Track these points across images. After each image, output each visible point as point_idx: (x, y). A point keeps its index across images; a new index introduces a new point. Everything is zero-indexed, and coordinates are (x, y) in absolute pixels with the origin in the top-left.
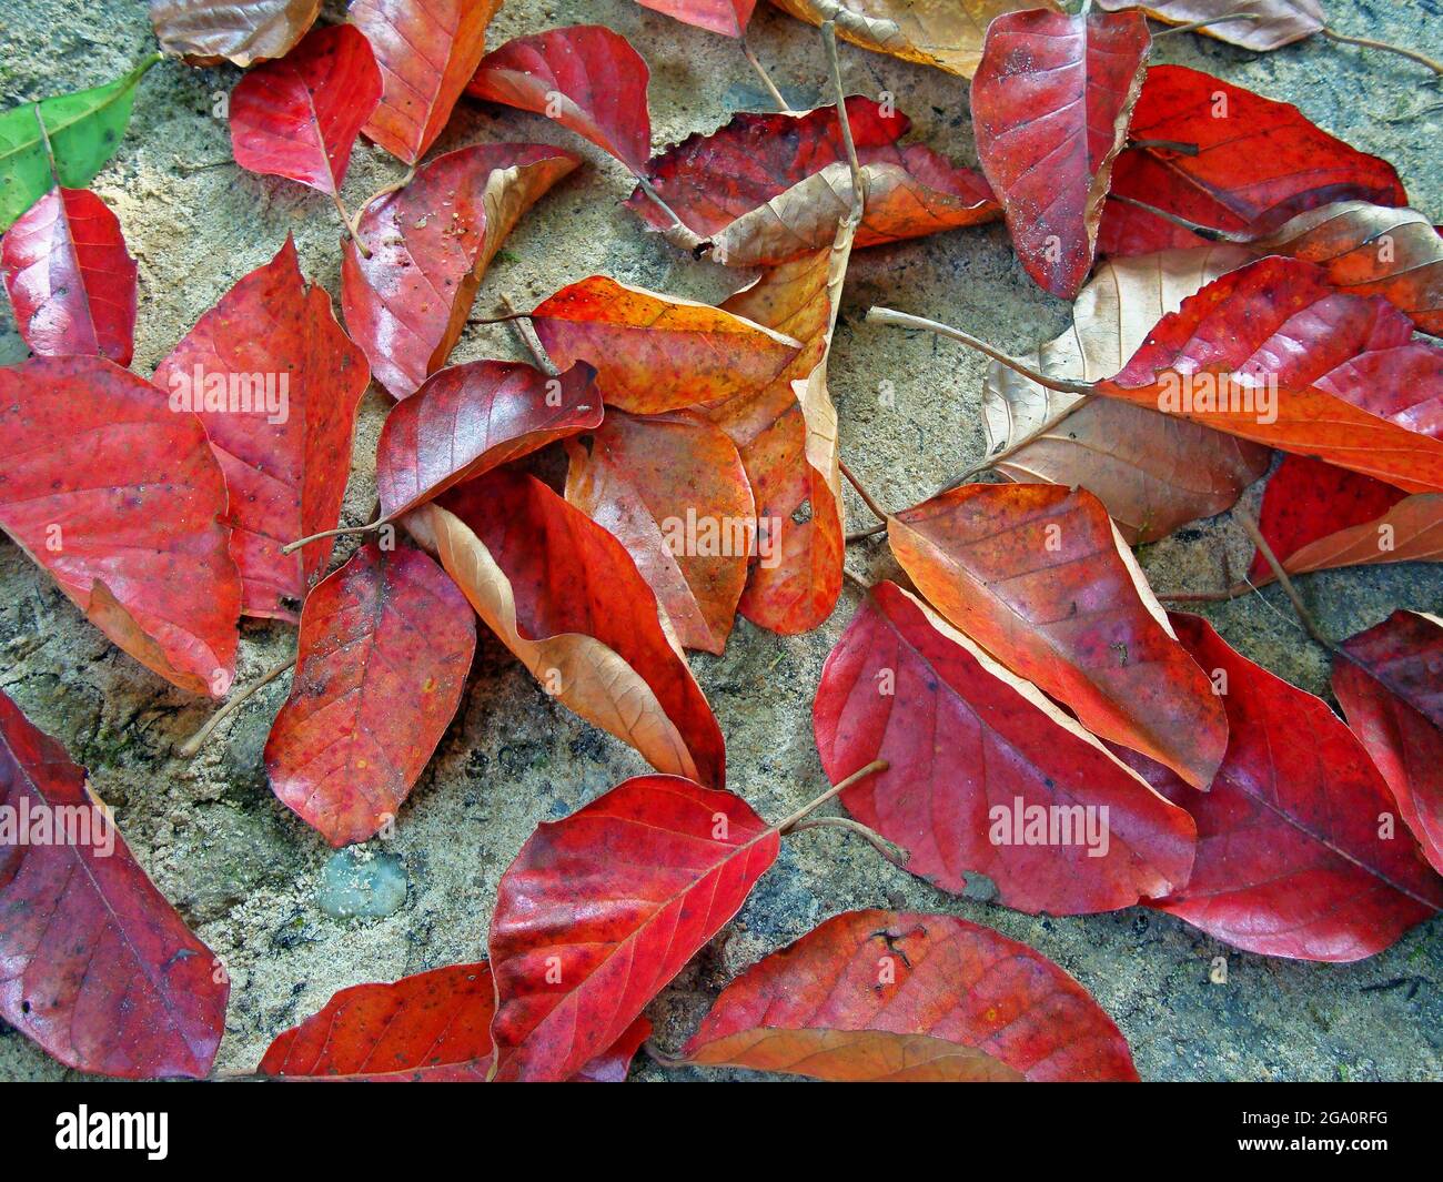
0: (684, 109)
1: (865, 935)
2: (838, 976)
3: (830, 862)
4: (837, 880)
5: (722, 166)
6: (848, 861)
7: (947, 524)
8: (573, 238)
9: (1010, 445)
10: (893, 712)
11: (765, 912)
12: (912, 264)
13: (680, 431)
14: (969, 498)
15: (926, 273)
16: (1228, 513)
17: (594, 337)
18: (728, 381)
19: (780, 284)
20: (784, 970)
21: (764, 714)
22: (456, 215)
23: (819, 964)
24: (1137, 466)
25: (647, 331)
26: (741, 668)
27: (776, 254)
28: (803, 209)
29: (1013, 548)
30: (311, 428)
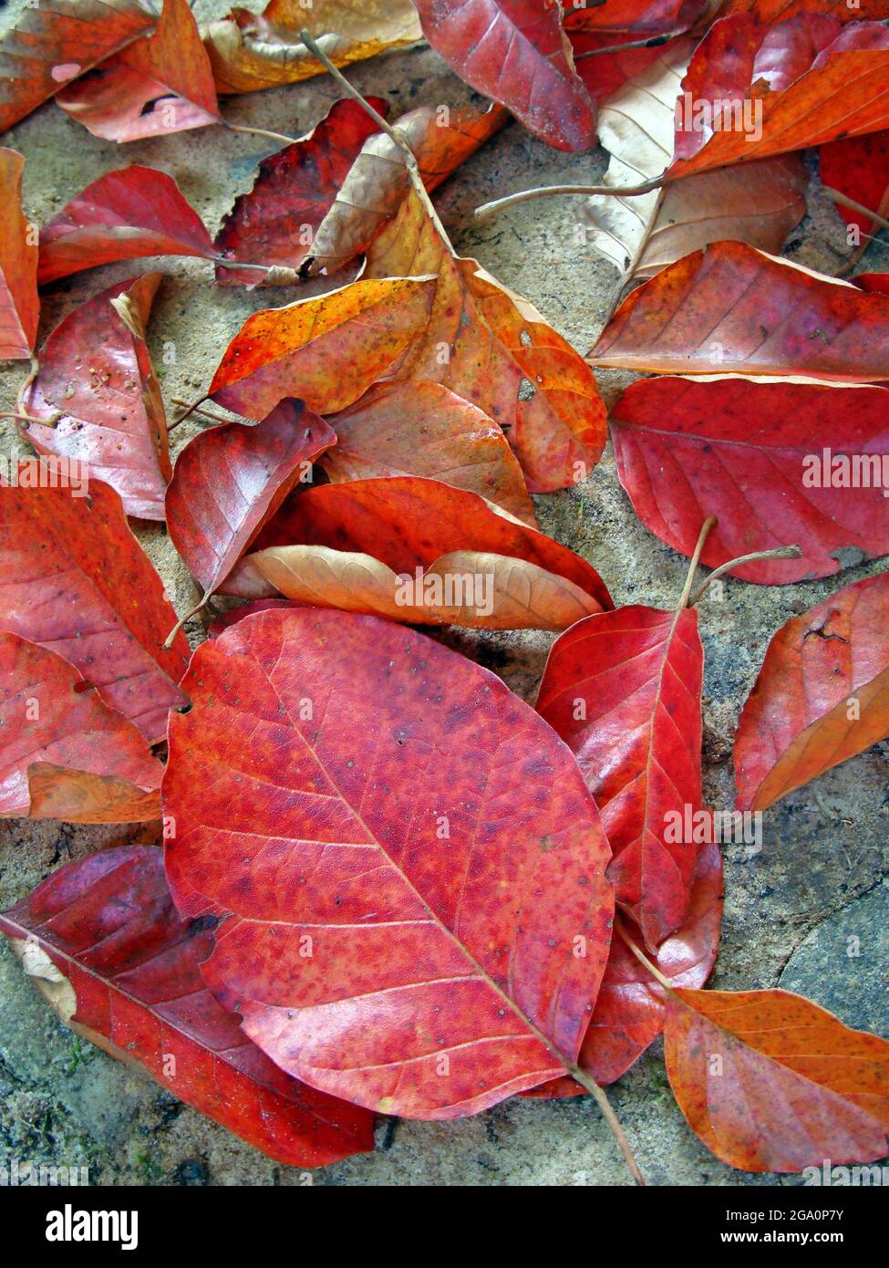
0: (208, 199)
1: (799, 642)
2: (802, 684)
3: (730, 616)
4: (745, 624)
5: (271, 213)
6: (743, 606)
7: (630, 337)
8: (194, 331)
9: (633, 258)
10: (693, 486)
11: (713, 680)
12: (459, 196)
13: (385, 401)
14: (633, 307)
15: (474, 195)
16: (806, 216)
17: (269, 379)
18: (396, 341)
19: (382, 257)
20: (762, 705)
21: (601, 551)
22: (92, 370)
23: (784, 685)
24: (730, 216)
25: (309, 346)
26: (560, 530)
27: (363, 237)
28: (367, 186)
29: (689, 321)
30: (96, 577)
